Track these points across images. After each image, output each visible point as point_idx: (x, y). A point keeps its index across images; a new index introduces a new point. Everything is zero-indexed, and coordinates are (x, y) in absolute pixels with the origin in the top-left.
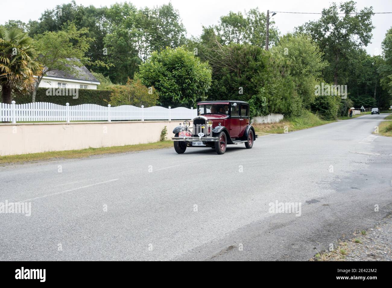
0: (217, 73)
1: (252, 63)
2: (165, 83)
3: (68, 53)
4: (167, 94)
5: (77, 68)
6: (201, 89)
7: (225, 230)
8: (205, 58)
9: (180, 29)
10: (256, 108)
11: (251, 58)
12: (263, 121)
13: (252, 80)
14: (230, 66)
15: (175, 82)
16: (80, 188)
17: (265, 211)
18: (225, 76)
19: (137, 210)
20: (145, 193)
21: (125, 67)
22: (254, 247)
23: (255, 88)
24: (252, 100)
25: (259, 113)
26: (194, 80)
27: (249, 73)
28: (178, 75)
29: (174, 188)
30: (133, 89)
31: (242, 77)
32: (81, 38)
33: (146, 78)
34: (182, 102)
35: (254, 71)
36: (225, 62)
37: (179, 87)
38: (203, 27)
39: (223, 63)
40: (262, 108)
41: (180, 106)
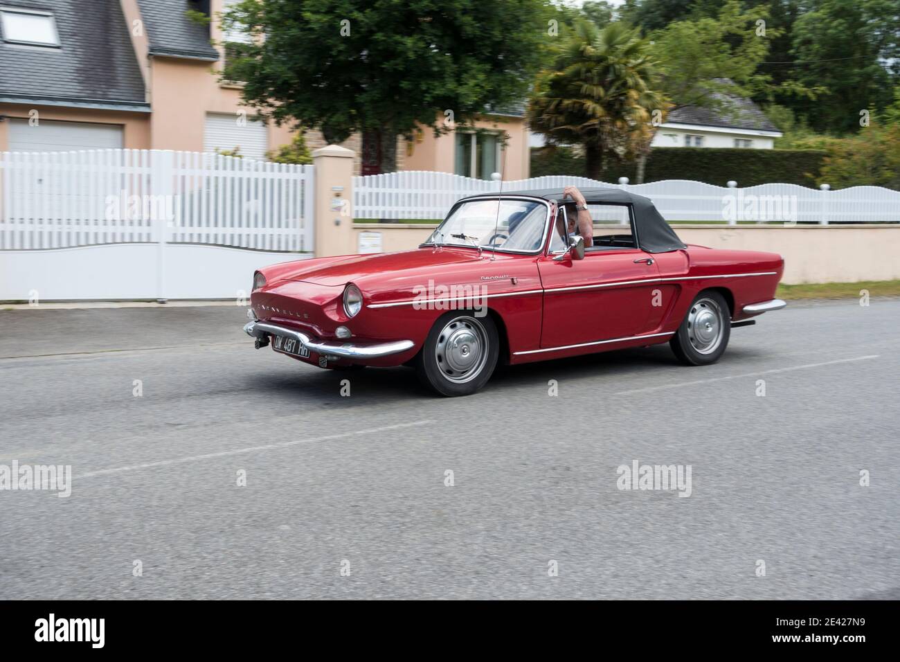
3: (717, 67)
5: (738, 103)
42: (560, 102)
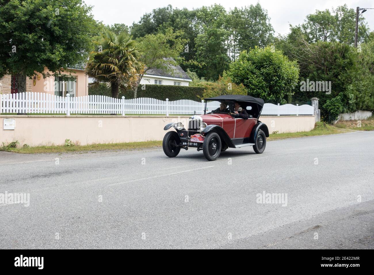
0: (304, 70)
1: (340, 61)
2: (254, 80)
3: (165, 53)
4: (255, 91)
5: (173, 67)
6: (288, 86)
7: (311, 212)
8: (292, 56)
9: (268, 29)
10: (343, 105)
11: (338, 55)
12: (350, 118)
13: (340, 77)
14: (318, 63)
15: (263, 79)
16: (183, 171)
17: (350, 200)
18: (312, 73)
19: (233, 192)
20: (239, 179)
21: (214, 65)
22: (339, 228)
23: (343, 85)
24: (339, 97)
25: (345, 109)
26: (282, 77)
27: (336, 70)
28: (266, 73)
29: (264, 176)
30: (224, 86)
31: (329, 74)
32: (177, 40)
33: (236, 76)
34: (269, 99)
35: (341, 68)
36: (311, 59)
37: (267, 84)
38: (291, 26)
39: (310, 61)
40: (349, 105)
41: (267, 103)
42: (100, 65)
